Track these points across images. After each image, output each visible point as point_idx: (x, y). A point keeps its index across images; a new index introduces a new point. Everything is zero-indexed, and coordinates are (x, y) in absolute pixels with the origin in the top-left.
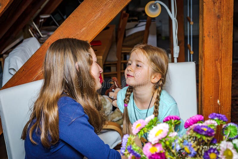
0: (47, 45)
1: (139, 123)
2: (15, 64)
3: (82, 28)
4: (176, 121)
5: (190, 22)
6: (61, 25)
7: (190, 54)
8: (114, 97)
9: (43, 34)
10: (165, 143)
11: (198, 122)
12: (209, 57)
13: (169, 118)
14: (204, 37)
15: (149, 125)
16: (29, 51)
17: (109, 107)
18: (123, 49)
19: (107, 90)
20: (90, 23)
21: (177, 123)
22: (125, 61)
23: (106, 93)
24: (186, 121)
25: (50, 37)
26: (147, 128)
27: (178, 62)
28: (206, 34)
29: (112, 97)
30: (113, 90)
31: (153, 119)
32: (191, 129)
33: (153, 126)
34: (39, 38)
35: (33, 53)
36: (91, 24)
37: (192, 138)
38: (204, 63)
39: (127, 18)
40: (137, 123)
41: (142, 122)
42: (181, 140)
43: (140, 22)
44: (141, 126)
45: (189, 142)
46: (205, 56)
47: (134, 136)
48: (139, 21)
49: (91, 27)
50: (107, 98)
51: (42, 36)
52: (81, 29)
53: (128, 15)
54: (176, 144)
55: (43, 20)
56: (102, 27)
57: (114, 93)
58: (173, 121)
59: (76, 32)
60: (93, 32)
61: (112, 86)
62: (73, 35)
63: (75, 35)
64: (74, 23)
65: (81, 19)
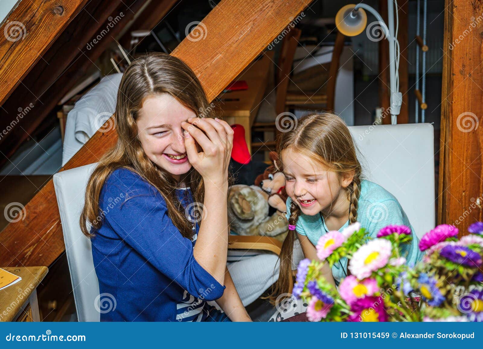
1: (331, 237)
2: (88, 124)
3: (215, 55)
4: (403, 235)
5: (421, 46)
7: (420, 110)
8: (272, 189)
10: (383, 277)
11: (448, 239)
13: (388, 230)
14: (453, 74)
15: (350, 242)
16: (113, 100)
17: (262, 209)
18: (289, 98)
19: (259, 176)
20: (231, 46)
21: (405, 240)
23: (256, 181)
24: (424, 236)
26: (346, 247)
27: (399, 122)
28: (456, 69)
29: (269, 190)
30: (270, 175)
31: (358, 232)
32: (433, 253)
33: (357, 245)
36: (232, 48)
37: (434, 271)
38: (451, 125)
39: (296, 39)
40: (326, 237)
41: (336, 236)
42: (414, 273)
43: (322, 46)
44: (334, 243)
45: (430, 277)
46: (454, 112)
47: (319, 263)
48: (319, 44)
49: (232, 53)
50: (259, 191)
52: (213, 58)
53: (300, 32)
54: (403, 280)
55: (136, 41)
56: (253, 54)
57: (272, 182)
58: (396, 235)
59: (203, 63)
60: (236, 64)
61: (268, 168)
62: (197, 69)
63: (201, 69)
64: (200, 46)
65: (214, 38)
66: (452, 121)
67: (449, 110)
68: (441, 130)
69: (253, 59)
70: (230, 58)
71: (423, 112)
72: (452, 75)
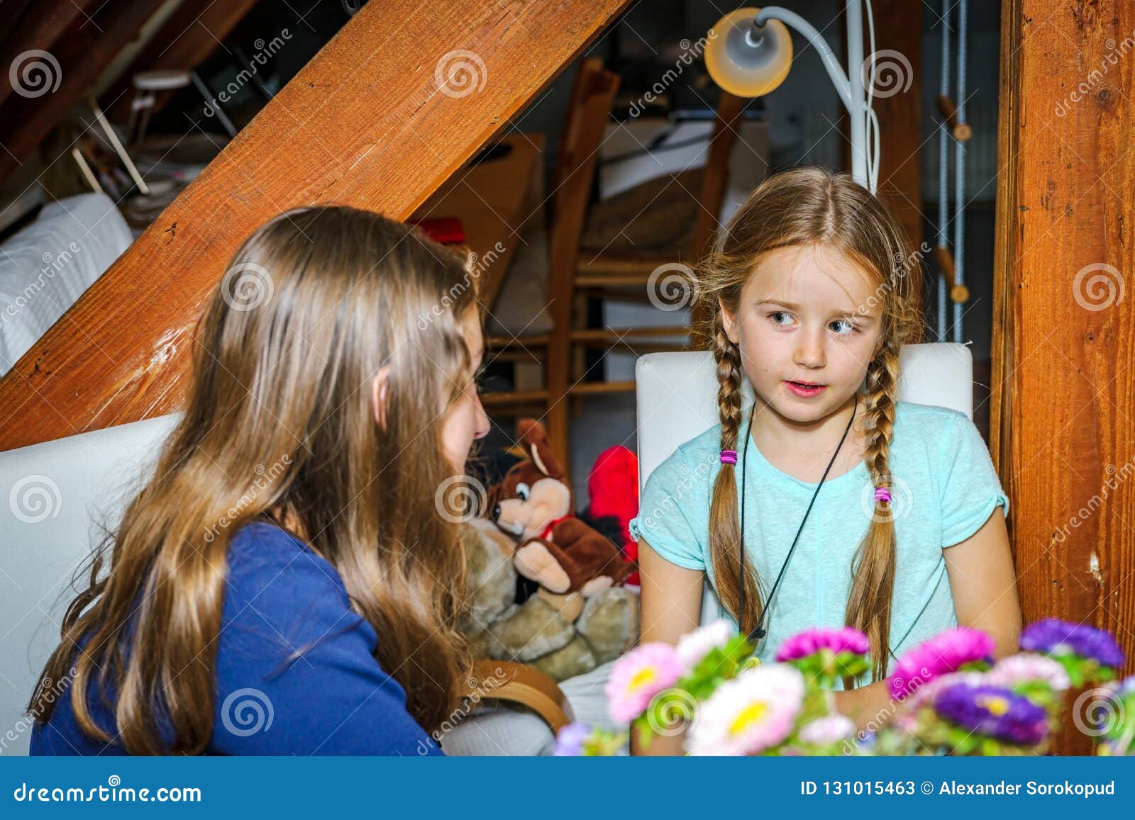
0: (165, 235)
1: (646, 663)
3: (358, 148)
4: (845, 656)
5: (952, 126)
6: (247, 131)
7: (950, 304)
8: (525, 527)
9: (148, 179)
11: (965, 666)
12: (1046, 317)
13: (806, 643)
14: (1023, 208)
15: (699, 676)
16: (74, 271)
17: (496, 583)
18: (587, 265)
20: (403, 123)
21: (852, 669)
22: (594, 335)
25: (185, 195)
26: (686, 688)
28: (1032, 194)
29: (517, 529)
30: (522, 487)
31: (722, 647)
32: (922, 704)
34: (126, 199)
35: (93, 277)
36: (405, 129)
38: (1017, 349)
39: (606, 100)
41: (660, 657)
43: (680, 121)
44: (656, 679)
46: (1025, 314)
48: (673, 116)
49: (404, 143)
50: (489, 534)
51: (144, 188)
52: (350, 155)
53: (616, 81)
55: (149, 102)
56: (465, 145)
57: (526, 506)
58: (829, 658)
59: (323, 170)
60: (417, 173)
61: (514, 467)
62: (306, 185)
63: (318, 185)
64: (315, 122)
65: (354, 100)
66: (1021, 338)
67: (1012, 307)
68: (993, 361)
69: (464, 161)
70: (400, 155)
71: (958, 310)
72: (1019, 209)
